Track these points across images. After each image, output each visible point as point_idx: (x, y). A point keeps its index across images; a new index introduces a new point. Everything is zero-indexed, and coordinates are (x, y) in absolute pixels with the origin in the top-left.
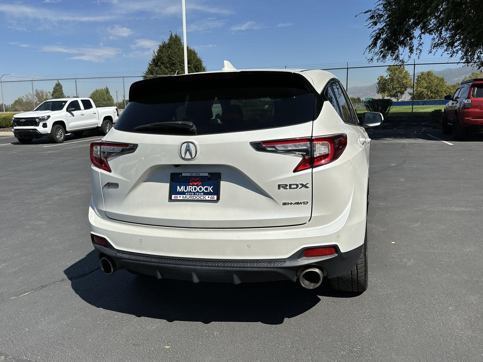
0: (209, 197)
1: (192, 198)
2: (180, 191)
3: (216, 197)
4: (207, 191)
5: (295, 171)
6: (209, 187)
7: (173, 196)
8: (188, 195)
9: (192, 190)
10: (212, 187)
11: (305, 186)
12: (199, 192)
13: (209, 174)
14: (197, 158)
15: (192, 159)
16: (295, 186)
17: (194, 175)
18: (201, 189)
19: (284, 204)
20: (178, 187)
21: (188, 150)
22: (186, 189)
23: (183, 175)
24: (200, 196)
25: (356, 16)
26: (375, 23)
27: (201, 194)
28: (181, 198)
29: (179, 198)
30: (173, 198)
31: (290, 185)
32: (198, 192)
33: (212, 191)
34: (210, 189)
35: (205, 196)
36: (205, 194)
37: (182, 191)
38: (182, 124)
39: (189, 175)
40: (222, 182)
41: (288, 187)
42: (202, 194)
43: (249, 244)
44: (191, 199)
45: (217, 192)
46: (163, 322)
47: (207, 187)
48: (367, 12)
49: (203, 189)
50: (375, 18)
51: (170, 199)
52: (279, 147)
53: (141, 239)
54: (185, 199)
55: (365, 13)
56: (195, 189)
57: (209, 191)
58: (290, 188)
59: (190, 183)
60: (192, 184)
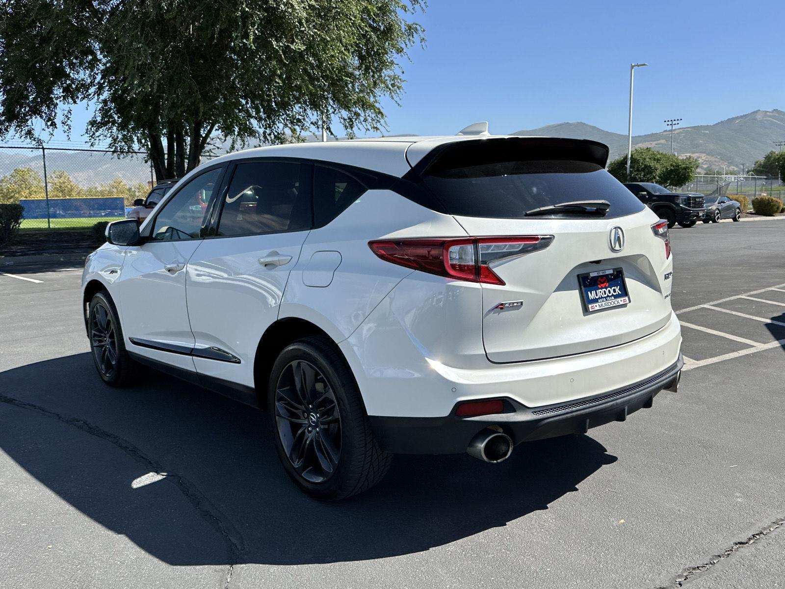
0: (621, 301)
1: (608, 304)
3: (627, 298)
5: (667, 258)
7: (590, 306)
17: (601, 274)
19: (666, 298)
20: (589, 293)
22: (597, 296)
23: (592, 275)
28: (598, 308)
29: (596, 308)
30: (591, 310)
32: (608, 296)
33: (620, 293)
36: (616, 297)
39: (596, 274)
44: (607, 307)
45: (625, 292)
51: (586, 311)
53: (571, 377)
54: (601, 308)
59: (599, 286)
60: (600, 287)
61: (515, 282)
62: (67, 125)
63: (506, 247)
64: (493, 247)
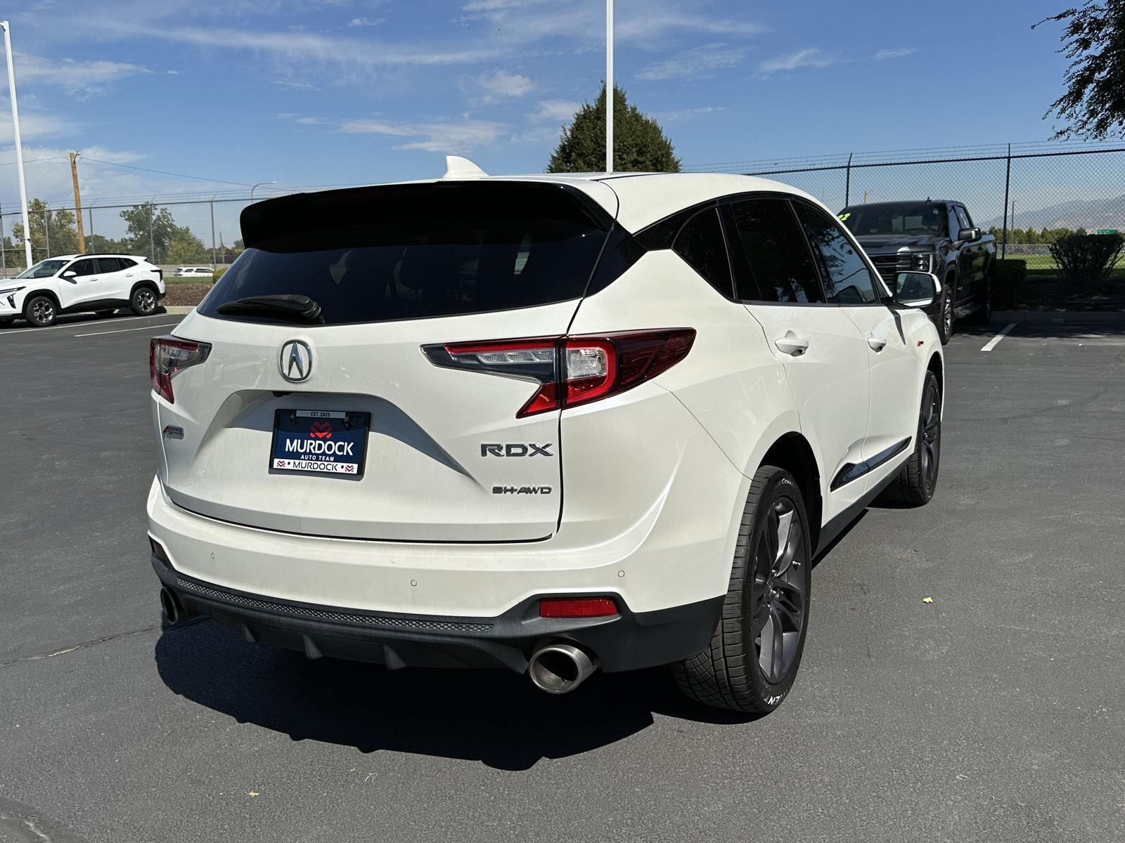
0: (342, 467)
1: (312, 467)
2: (291, 450)
3: (356, 466)
4: (341, 453)
5: (522, 414)
6: (346, 443)
7: (276, 461)
8: (305, 460)
9: (314, 448)
10: (352, 444)
11: (542, 451)
12: (327, 455)
13: (348, 414)
14: (312, 378)
15: (303, 379)
16: (520, 450)
17: (319, 415)
18: (330, 448)
19: (497, 490)
20: (288, 441)
21: (294, 359)
22: (302, 448)
23: (299, 414)
24: (326, 463)
25: (1033, 27)
26: (1085, 44)
27: (330, 458)
28: (291, 467)
29: (287, 467)
30: (275, 466)
31: (509, 447)
32: (324, 453)
33: (351, 454)
35: (335, 464)
36: (338, 459)
37: (295, 451)
38: (289, 301)
39: (307, 414)
40: (371, 434)
41: (504, 452)
42: (332, 459)
43: (414, 579)
44: (309, 469)
46: (280, 739)
47: (342, 443)
48: (1064, 17)
49: (335, 448)
50: (1084, 29)
52: (484, 358)
53: (214, 552)
54: (297, 468)
55: (1059, 17)
56: (320, 447)
57: (345, 454)
58: (509, 453)
59: (311, 434)
60: (313, 436)
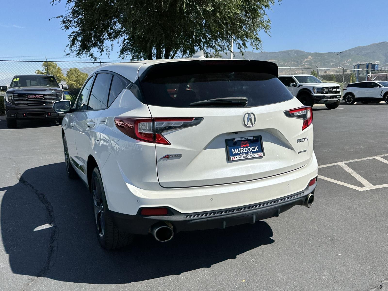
0: (257, 155)
1: (246, 157)
2: (235, 153)
3: (262, 153)
4: (254, 151)
5: (303, 130)
6: (255, 147)
7: (231, 158)
8: (242, 155)
9: (244, 151)
10: (257, 147)
12: (249, 152)
13: (254, 137)
14: (256, 125)
15: (252, 126)
16: (304, 140)
17: (244, 139)
18: (249, 149)
19: (299, 153)
20: (233, 150)
21: (249, 119)
22: (239, 151)
23: (236, 140)
24: (251, 155)
25: (50, 20)
26: (67, 27)
27: (250, 153)
28: (238, 159)
29: (236, 159)
30: (232, 160)
31: (302, 139)
32: (248, 152)
33: (258, 150)
34: (256, 148)
35: (254, 154)
36: (253, 152)
37: (236, 153)
39: (239, 139)
40: (263, 142)
41: (301, 141)
44: (245, 158)
45: (261, 149)
47: (254, 147)
48: (59, 17)
49: (251, 149)
50: (67, 24)
51: (229, 160)
52: (295, 114)
53: (212, 198)
54: (241, 159)
56: (246, 150)
57: (256, 150)
59: (241, 146)
60: (242, 147)
61: (177, 143)
62: (108, 51)
63: (173, 124)
64: (164, 124)
